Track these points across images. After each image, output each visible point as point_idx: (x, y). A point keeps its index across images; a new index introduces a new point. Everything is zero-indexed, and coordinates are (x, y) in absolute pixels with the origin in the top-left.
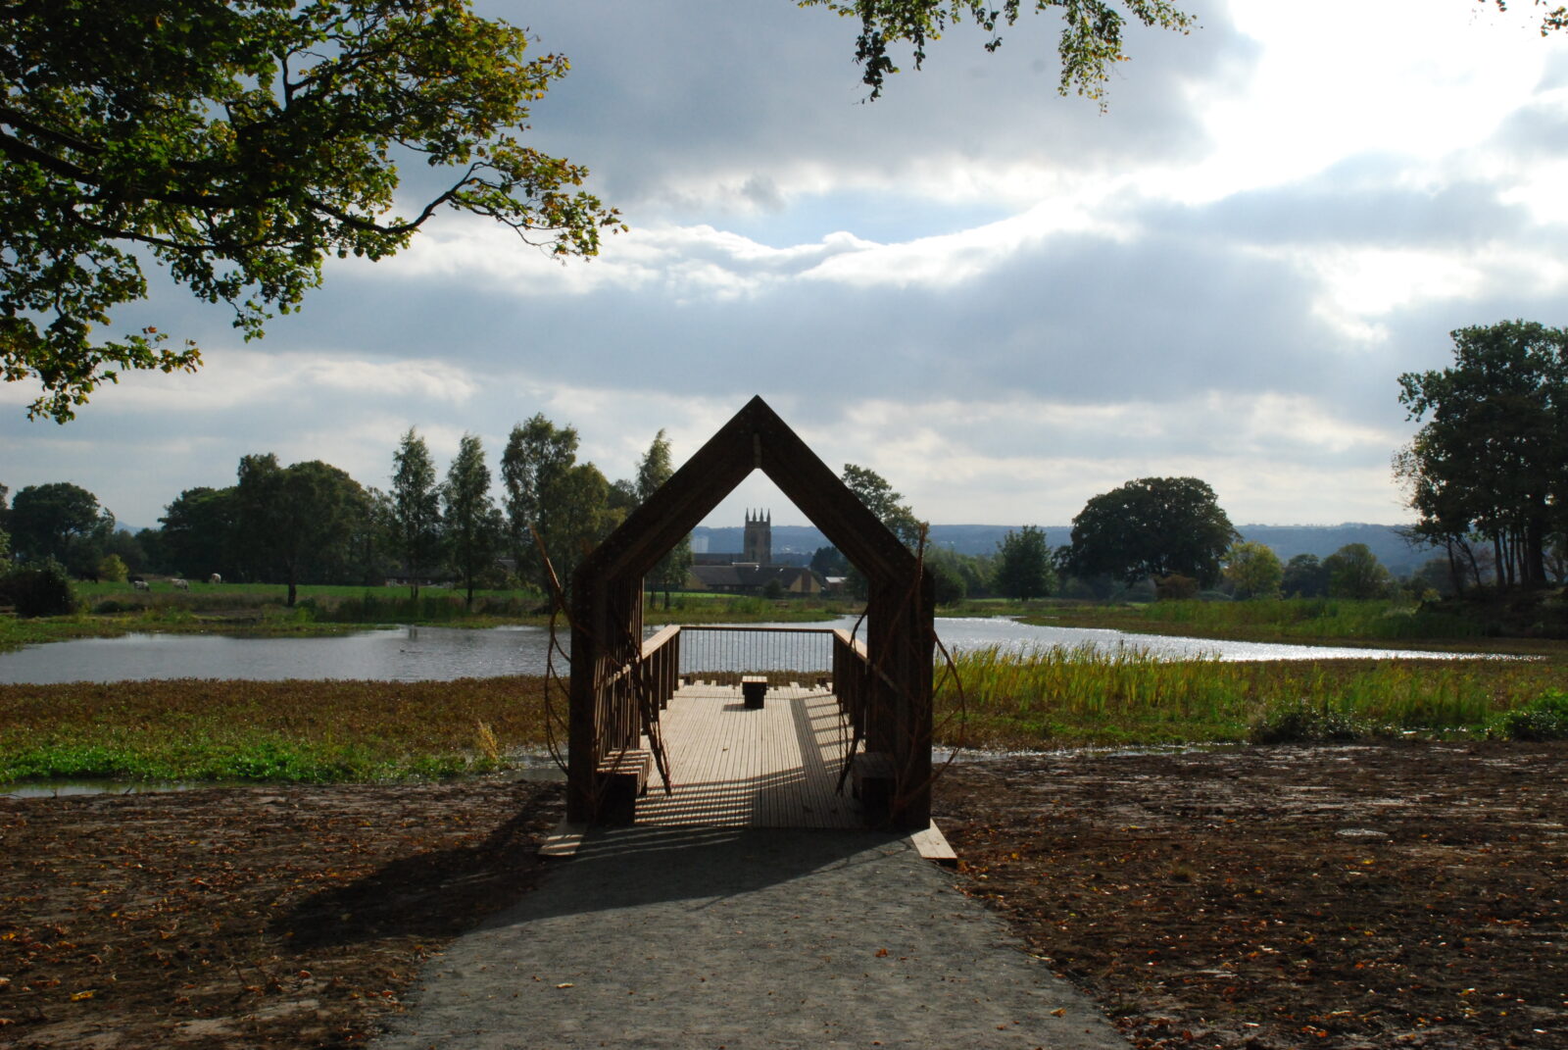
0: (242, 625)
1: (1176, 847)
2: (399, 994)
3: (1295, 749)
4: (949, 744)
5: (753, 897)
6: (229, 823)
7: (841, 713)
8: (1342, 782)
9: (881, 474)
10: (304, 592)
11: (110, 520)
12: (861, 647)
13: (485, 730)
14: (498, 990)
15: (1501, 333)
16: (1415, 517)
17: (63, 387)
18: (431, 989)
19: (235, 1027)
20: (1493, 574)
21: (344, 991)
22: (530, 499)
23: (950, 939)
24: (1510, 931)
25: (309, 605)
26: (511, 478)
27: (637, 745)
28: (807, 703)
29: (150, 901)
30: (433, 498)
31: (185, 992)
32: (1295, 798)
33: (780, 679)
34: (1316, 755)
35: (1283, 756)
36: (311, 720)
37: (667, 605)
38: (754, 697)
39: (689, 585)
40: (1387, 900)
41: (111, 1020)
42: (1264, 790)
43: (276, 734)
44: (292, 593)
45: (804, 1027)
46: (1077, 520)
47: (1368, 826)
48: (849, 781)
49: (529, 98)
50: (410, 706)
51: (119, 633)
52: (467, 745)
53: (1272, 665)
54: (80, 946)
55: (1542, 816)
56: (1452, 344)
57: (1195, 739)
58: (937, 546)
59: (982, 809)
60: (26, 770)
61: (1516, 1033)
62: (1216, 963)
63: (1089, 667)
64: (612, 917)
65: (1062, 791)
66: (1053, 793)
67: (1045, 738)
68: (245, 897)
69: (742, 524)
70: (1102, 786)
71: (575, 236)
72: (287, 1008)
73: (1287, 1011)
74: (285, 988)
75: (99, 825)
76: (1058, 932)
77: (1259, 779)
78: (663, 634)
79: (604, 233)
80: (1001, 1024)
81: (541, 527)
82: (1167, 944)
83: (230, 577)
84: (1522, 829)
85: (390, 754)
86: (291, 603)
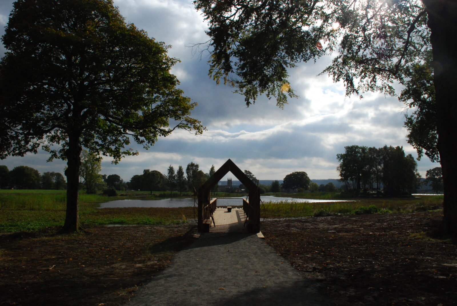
0: (143, 198)
1: (301, 235)
2: (170, 260)
3: (321, 218)
4: (263, 218)
5: (230, 244)
6: (142, 231)
7: (244, 213)
8: (329, 223)
9: (251, 172)
10: (153, 193)
11: (122, 181)
12: (248, 201)
13: (184, 216)
14: (187, 260)
15: (352, 147)
16: (340, 178)
17: (117, 159)
18: (175, 260)
19: (144, 265)
20: (352, 187)
21: (161, 260)
22: (191, 176)
23: (263, 251)
24: (355, 247)
25: (154, 195)
26: (187, 173)
27: (209, 219)
28: (239, 211)
29: (129, 244)
30: (174, 176)
31: (136, 259)
32: (321, 226)
33: (234, 207)
34: (324, 218)
35: (319, 219)
36: (155, 214)
37: (214, 194)
38: (229, 210)
39: (219, 191)
40: (336, 242)
41: (124, 264)
42: (316, 224)
43: (149, 217)
44: (151, 193)
45: (239, 266)
46: (284, 179)
47: (333, 230)
48: (246, 224)
49: (191, 110)
50: (171, 212)
51: (124, 199)
52: (181, 219)
53: (317, 203)
54: (119, 251)
55: (360, 227)
56: (344, 149)
57: (305, 216)
58: (261, 184)
59: (269, 229)
60: (110, 222)
61: (356, 263)
62: (308, 254)
63: (287, 204)
64: (206, 248)
65: (282, 226)
66: (281, 226)
67: (279, 217)
68: (145, 244)
69: (227, 180)
70: (289, 224)
71: (199, 132)
72: (152, 263)
73: (320, 262)
74: (152, 259)
75: (121, 231)
76: (282, 250)
77: (315, 223)
78: (214, 199)
79: (204, 131)
80: (272, 265)
81: (193, 181)
82: (300, 251)
83: (141, 190)
84: (357, 230)
85: (168, 220)
86: (151, 194)
